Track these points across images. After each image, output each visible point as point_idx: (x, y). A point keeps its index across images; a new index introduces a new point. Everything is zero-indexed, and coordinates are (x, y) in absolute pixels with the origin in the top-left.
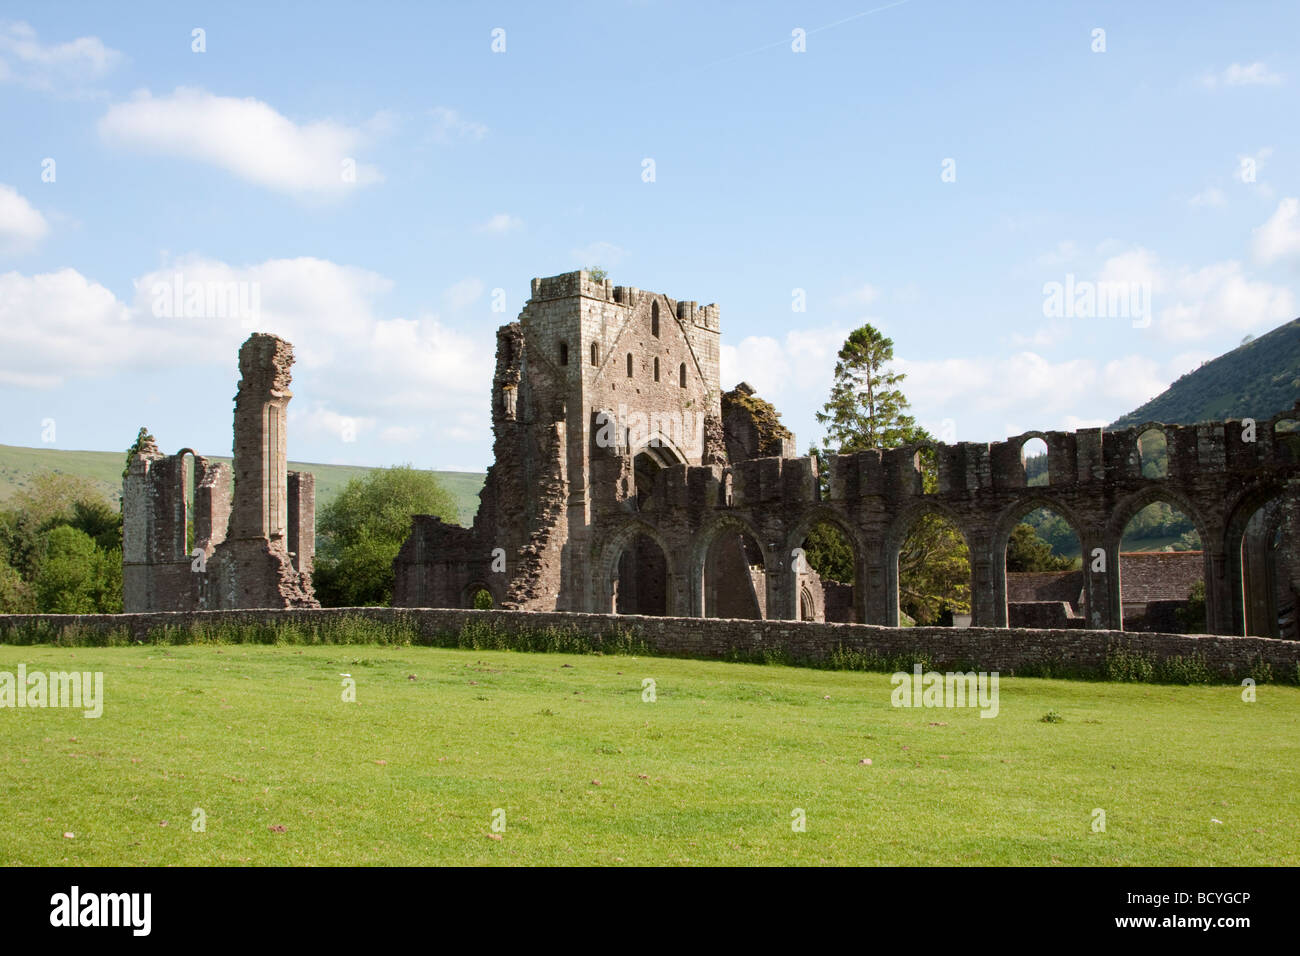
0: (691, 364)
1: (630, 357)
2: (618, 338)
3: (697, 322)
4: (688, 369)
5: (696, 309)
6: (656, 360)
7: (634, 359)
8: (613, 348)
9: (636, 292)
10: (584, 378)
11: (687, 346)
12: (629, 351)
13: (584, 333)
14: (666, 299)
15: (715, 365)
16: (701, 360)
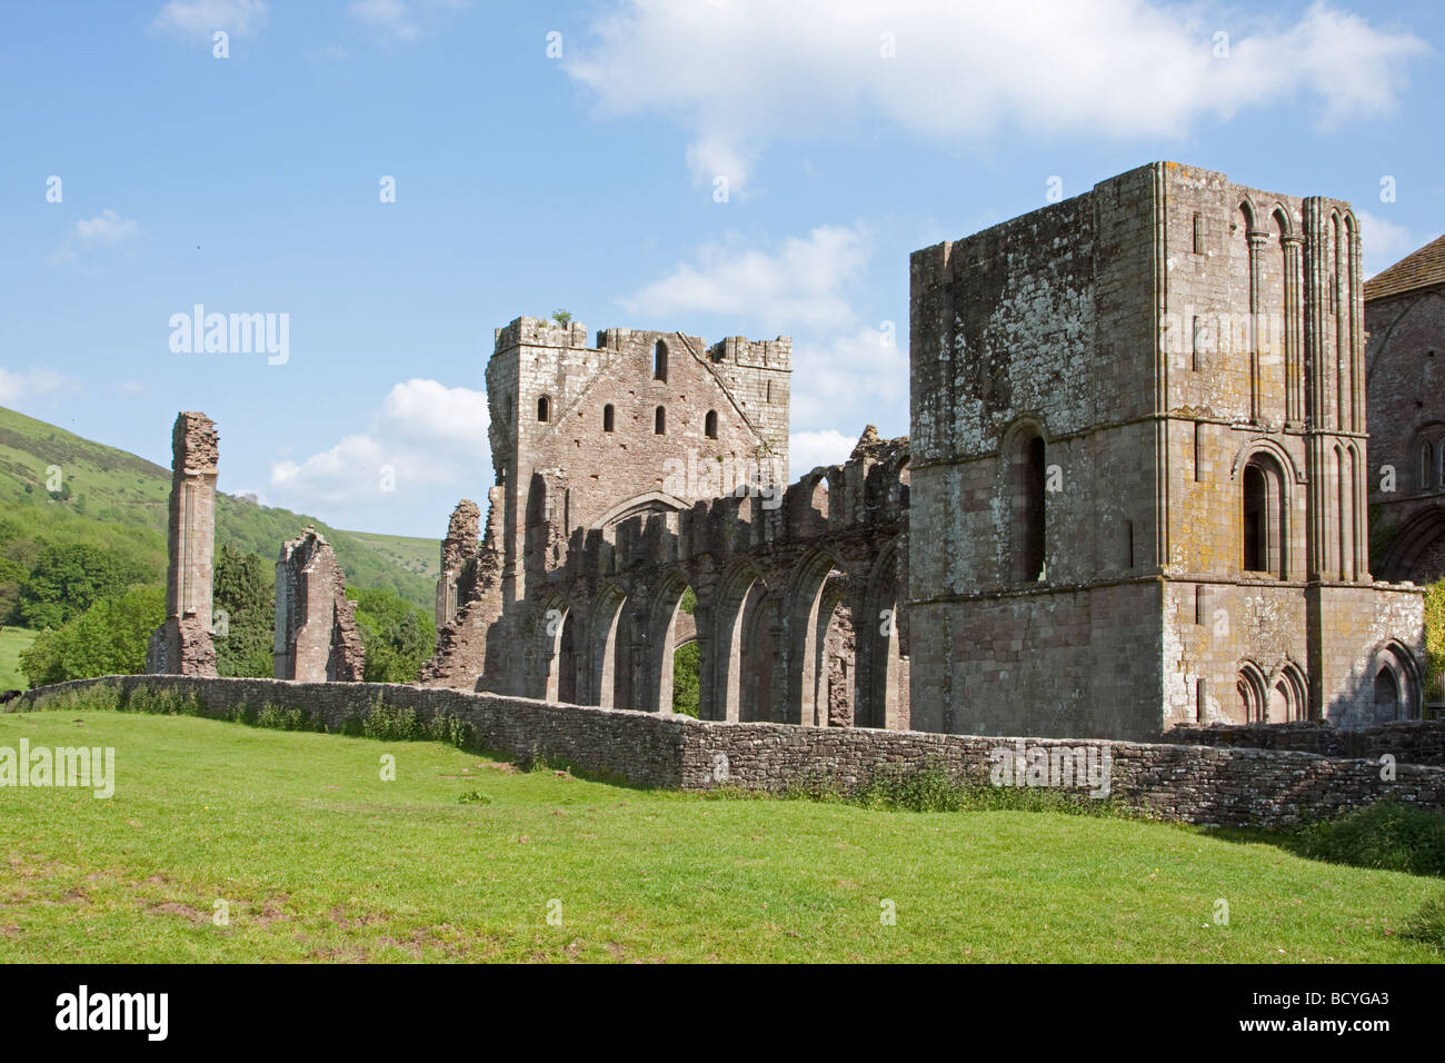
0: (727, 411)
1: (609, 410)
2: (587, 389)
3: (741, 361)
4: (721, 417)
5: (741, 346)
6: (660, 412)
7: (618, 411)
8: (577, 400)
9: (624, 332)
10: (521, 436)
11: (719, 390)
12: (609, 401)
13: (523, 385)
14: (680, 337)
15: (780, 410)
16: (749, 406)
